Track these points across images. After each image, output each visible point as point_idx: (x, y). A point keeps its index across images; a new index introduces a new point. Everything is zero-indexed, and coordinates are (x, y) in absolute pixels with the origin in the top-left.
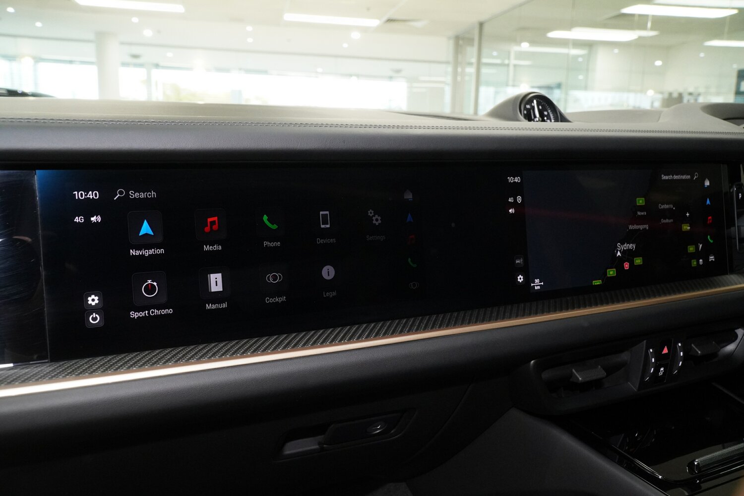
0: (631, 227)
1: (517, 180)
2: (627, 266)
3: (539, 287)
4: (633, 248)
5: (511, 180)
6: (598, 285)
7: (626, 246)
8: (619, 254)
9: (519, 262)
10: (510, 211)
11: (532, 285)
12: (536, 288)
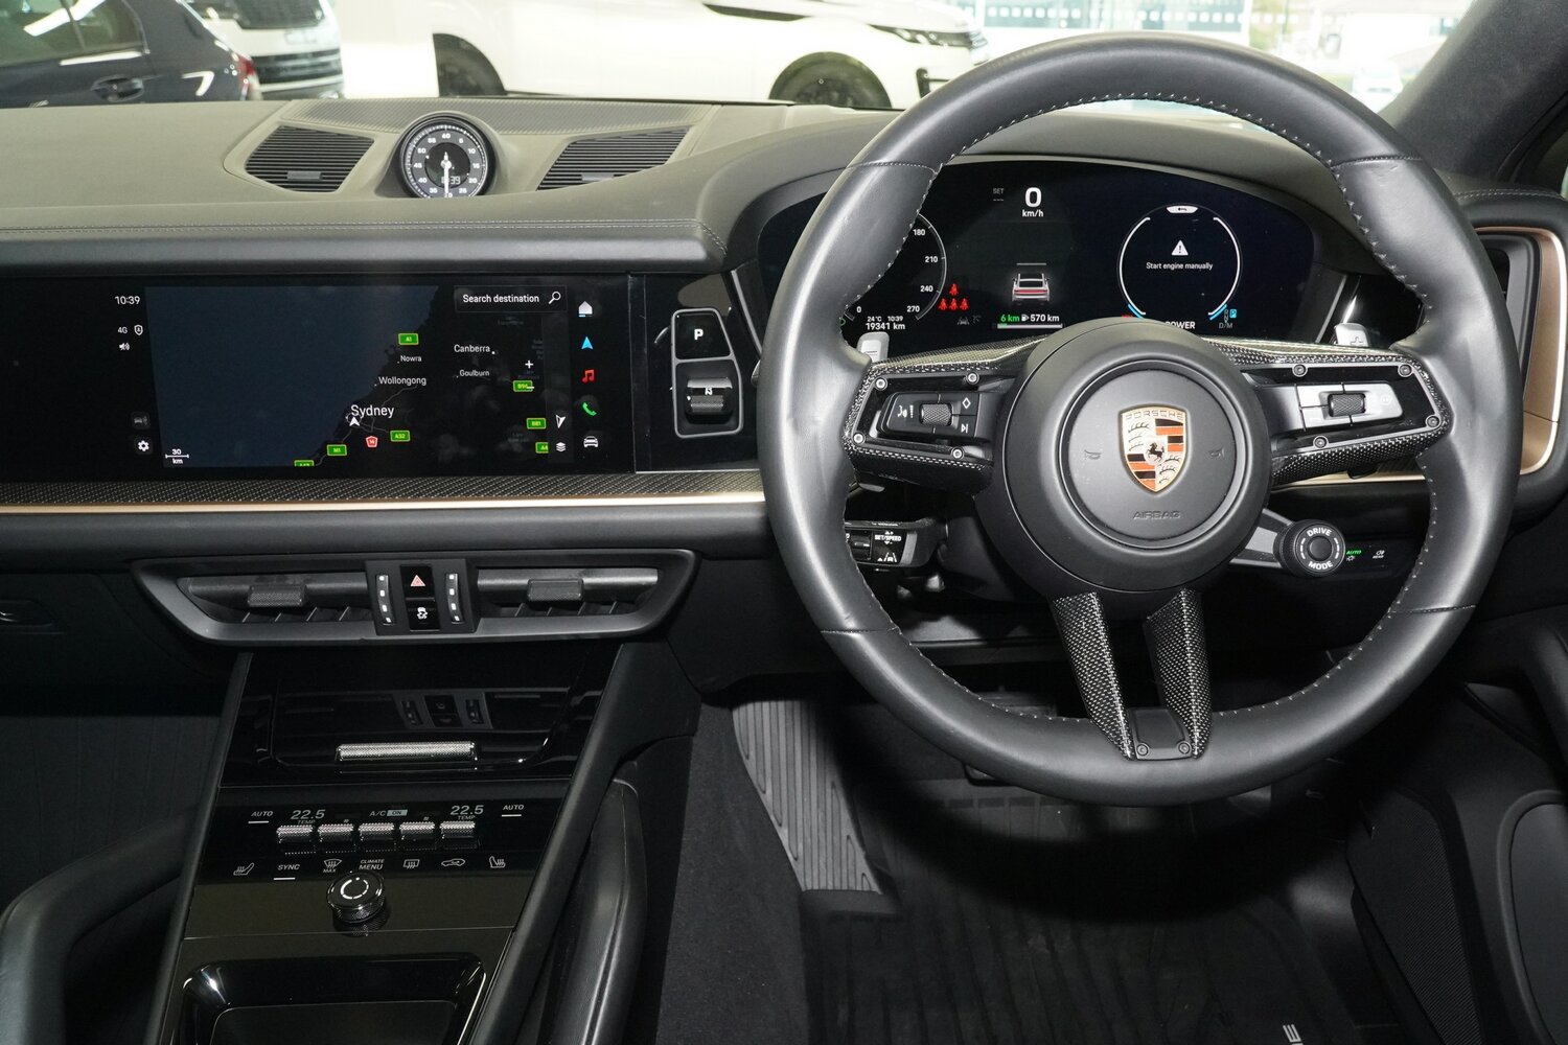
0: (383, 380)
1: (135, 300)
2: (372, 442)
3: (181, 461)
4: (389, 414)
5: (121, 300)
6: (306, 467)
7: (371, 411)
8: (354, 421)
9: (140, 421)
10: (122, 346)
11: (167, 456)
12: (174, 462)
